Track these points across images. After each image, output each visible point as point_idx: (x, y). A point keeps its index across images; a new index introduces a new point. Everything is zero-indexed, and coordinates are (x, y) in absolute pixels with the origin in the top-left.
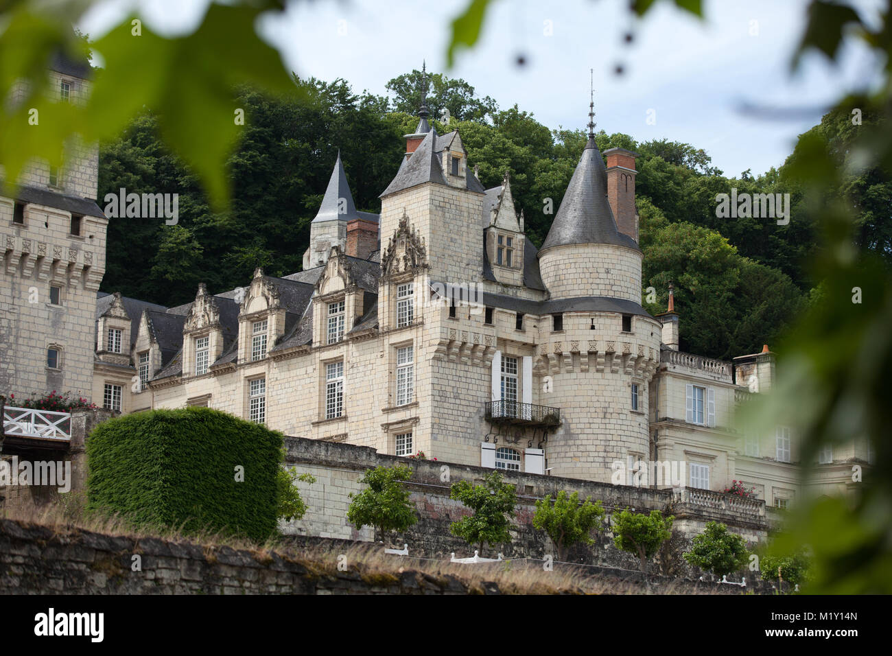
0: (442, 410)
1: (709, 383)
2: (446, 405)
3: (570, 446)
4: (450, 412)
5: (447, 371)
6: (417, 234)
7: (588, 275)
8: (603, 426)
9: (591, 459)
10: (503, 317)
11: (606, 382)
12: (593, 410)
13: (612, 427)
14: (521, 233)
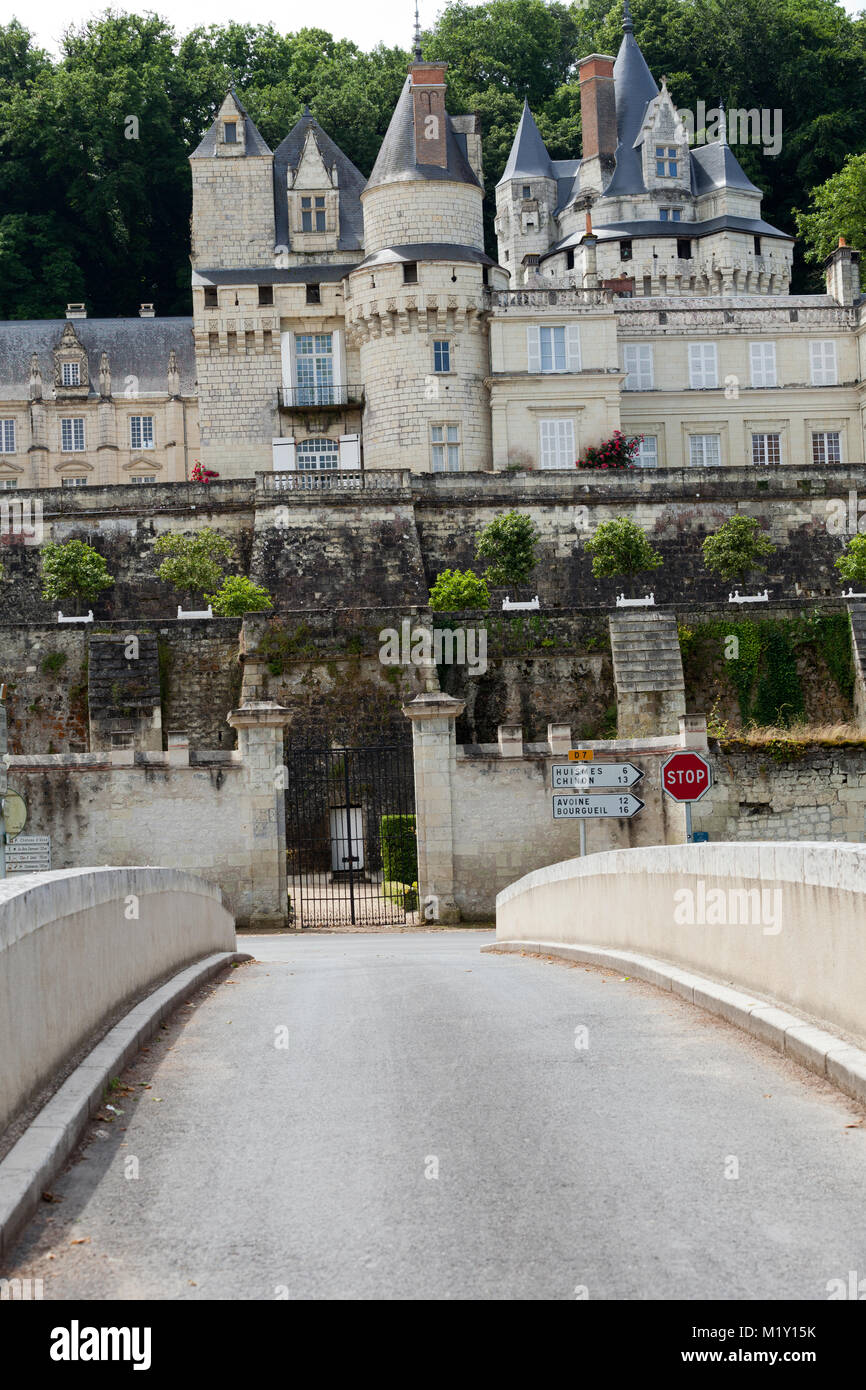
0: (214, 412)
1: (570, 320)
2: (220, 405)
3: (373, 426)
4: (227, 411)
5: (220, 367)
8: (396, 398)
9: (386, 439)
10: (284, 293)
11: (397, 346)
12: (386, 381)
13: (406, 397)
14: (333, 188)
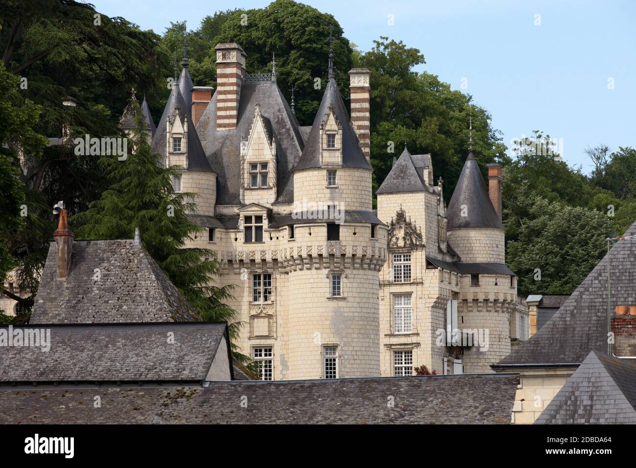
0: (434, 339)
2: (434, 335)
3: (480, 359)
5: (435, 314)
6: (413, 224)
7: (487, 248)
10: (453, 277)
12: (493, 336)
13: (503, 347)
14: (445, 218)
